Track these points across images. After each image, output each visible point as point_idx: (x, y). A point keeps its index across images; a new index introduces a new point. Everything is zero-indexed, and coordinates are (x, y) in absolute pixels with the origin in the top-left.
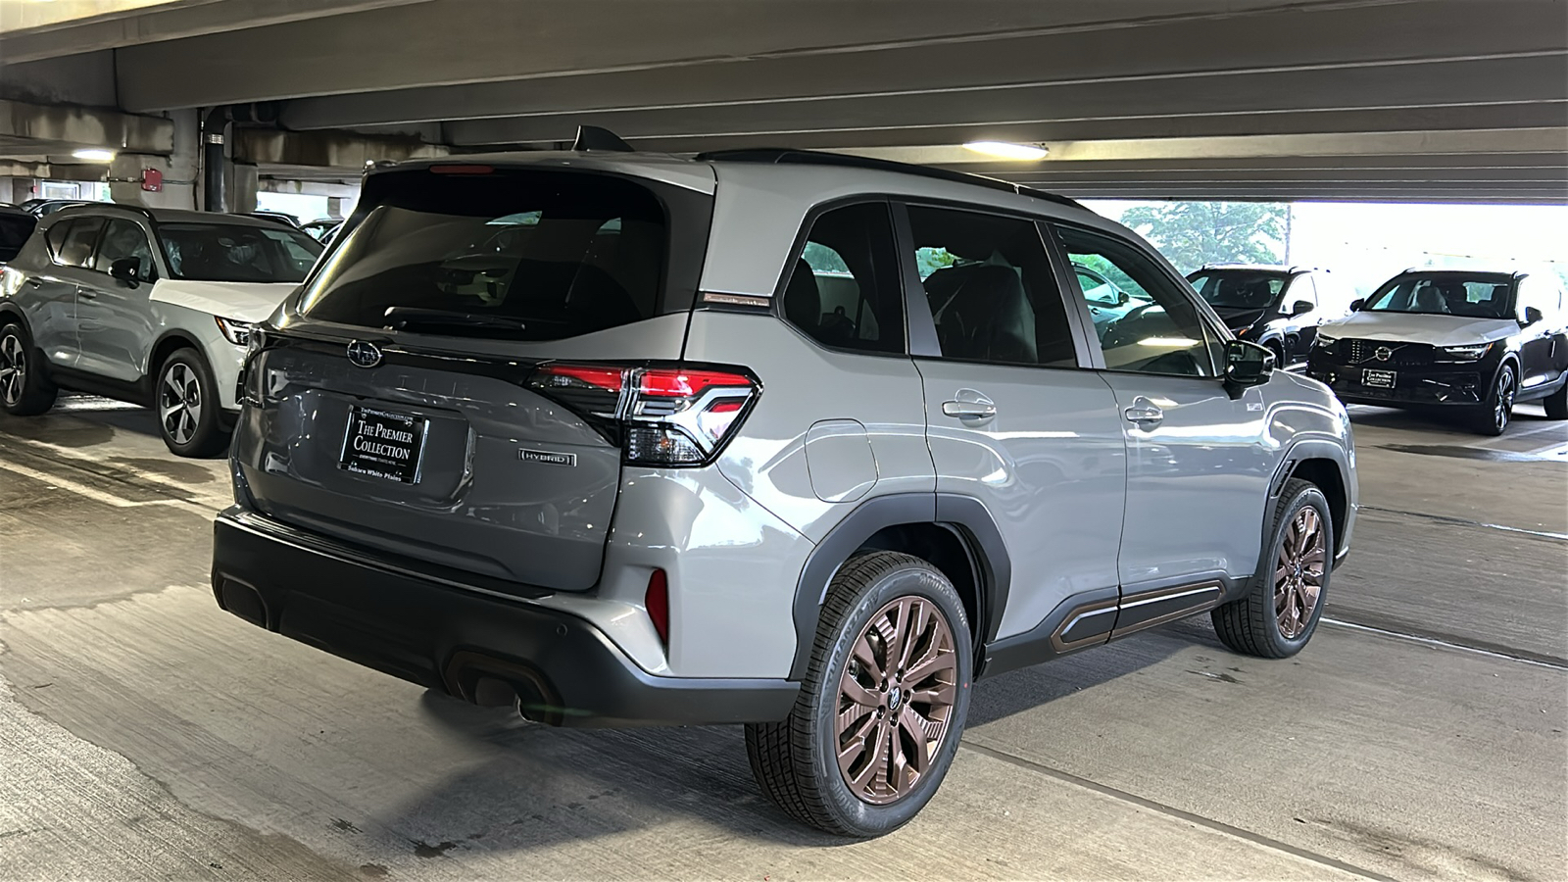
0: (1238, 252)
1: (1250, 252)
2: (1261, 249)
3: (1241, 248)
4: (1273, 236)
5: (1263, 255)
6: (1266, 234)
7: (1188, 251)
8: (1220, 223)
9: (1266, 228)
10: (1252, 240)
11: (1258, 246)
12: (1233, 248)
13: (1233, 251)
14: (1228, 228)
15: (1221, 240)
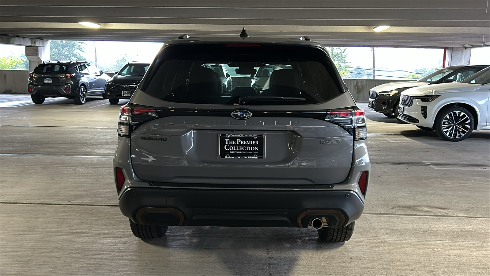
0: (71, 56)
1: (75, 56)
2: (78, 55)
3: (72, 55)
4: (81, 51)
5: (79, 57)
6: (78, 50)
7: (54, 56)
8: (63, 47)
9: (78, 48)
10: (75, 52)
11: (77, 54)
12: (69, 55)
13: (69, 56)
14: (66, 48)
15: (64, 52)
